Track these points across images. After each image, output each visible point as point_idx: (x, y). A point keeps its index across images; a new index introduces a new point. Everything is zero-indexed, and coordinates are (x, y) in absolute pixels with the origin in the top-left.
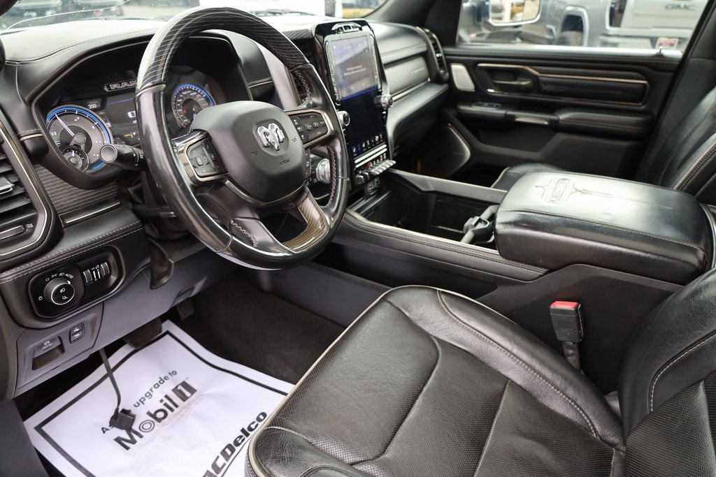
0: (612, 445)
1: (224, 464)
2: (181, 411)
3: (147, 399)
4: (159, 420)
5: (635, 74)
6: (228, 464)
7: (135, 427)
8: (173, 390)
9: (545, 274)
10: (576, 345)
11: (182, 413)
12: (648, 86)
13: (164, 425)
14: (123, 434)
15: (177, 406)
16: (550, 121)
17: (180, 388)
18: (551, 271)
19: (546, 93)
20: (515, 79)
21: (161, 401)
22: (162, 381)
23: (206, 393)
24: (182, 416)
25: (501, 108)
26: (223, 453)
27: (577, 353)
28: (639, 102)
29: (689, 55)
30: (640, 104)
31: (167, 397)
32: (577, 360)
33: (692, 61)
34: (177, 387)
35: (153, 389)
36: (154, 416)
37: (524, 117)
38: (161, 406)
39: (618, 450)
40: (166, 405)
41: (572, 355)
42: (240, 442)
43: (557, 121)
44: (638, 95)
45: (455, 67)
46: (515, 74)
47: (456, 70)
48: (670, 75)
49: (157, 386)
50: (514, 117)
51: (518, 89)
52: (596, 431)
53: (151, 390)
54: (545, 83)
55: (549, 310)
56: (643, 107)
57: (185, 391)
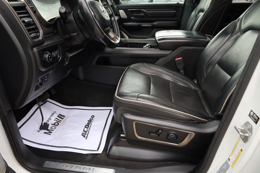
0: (197, 90)
1: (87, 130)
2: (63, 122)
3: (49, 120)
4: (57, 125)
5: (173, 9)
6: (88, 129)
7: (49, 128)
8: (57, 116)
9: (172, 52)
10: (183, 69)
11: (64, 122)
12: (177, 13)
13: (59, 126)
14: (46, 131)
15: (61, 121)
16: (152, 25)
17: (59, 116)
18: (173, 50)
19: (149, 17)
20: (139, 14)
21: (55, 120)
22: (53, 114)
23: (69, 116)
24: (64, 123)
25: (137, 23)
26: (85, 127)
27: (183, 71)
28: (174, 18)
29: (186, 3)
30: (175, 18)
31: (56, 118)
32: (184, 73)
33: (187, 4)
34: (58, 115)
35: (51, 117)
36: (54, 124)
37: (144, 25)
38: (55, 122)
39: (199, 91)
40: (57, 121)
41: (182, 72)
42: (89, 123)
43: (154, 25)
44: (174, 15)
45: (120, 11)
46: (139, 12)
47: (121, 12)
48: (182, 8)
49: (52, 116)
50: (141, 25)
51: (140, 17)
52: (193, 88)
53: (50, 117)
54: (149, 14)
55: (175, 61)
56: (176, 19)
57: (61, 116)
